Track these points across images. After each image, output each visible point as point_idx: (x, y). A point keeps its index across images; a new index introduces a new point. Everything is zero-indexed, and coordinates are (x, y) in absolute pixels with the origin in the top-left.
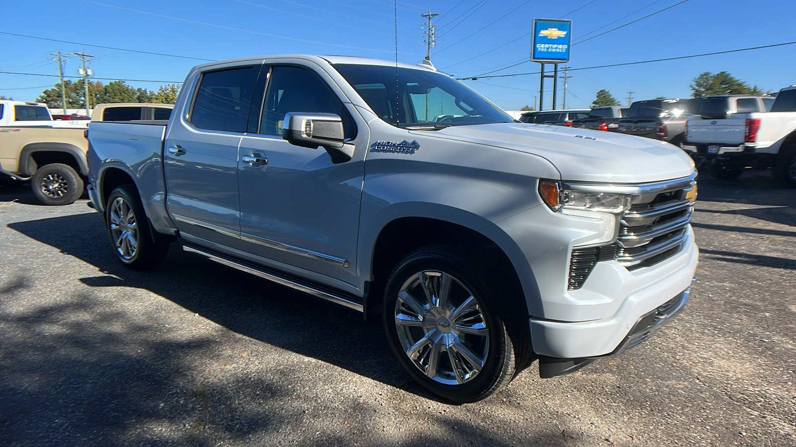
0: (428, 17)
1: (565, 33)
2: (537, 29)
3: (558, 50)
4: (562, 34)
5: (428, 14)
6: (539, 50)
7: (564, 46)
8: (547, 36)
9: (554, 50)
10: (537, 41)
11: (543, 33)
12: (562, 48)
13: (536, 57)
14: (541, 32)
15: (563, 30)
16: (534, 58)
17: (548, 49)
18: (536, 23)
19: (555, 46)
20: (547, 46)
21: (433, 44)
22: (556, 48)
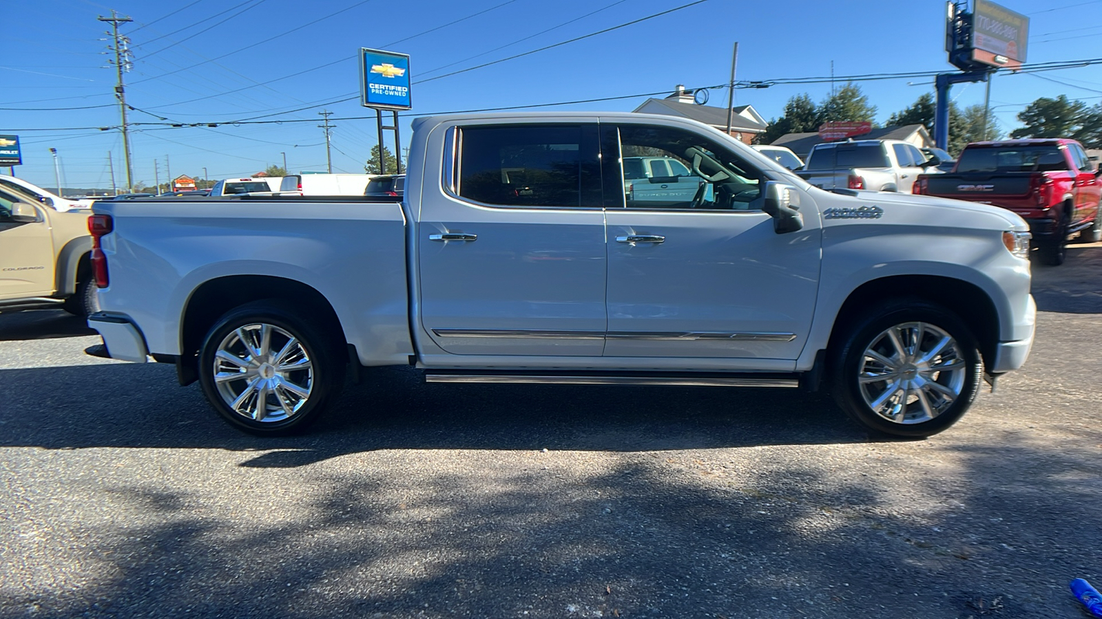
0: (113, 22)
1: (403, 71)
2: (368, 63)
3: (396, 94)
4: (400, 72)
5: (112, 18)
6: (373, 92)
7: (403, 88)
8: (381, 74)
9: (391, 93)
10: (369, 80)
11: (377, 69)
12: (401, 91)
13: (370, 101)
14: (373, 68)
15: (402, 68)
16: (367, 102)
17: (384, 91)
18: (365, 55)
19: (393, 88)
20: (382, 87)
21: (128, 67)
22: (394, 90)
